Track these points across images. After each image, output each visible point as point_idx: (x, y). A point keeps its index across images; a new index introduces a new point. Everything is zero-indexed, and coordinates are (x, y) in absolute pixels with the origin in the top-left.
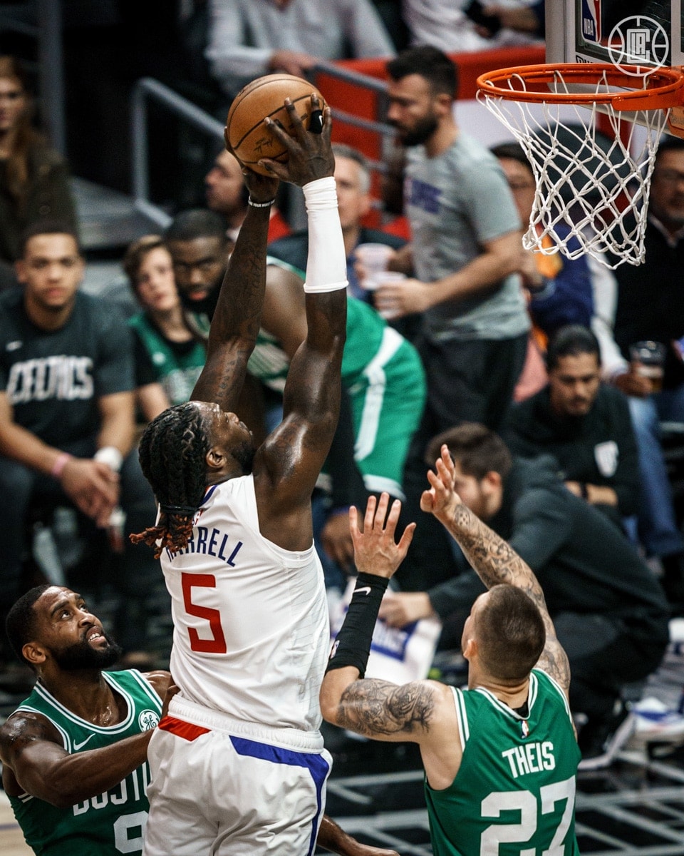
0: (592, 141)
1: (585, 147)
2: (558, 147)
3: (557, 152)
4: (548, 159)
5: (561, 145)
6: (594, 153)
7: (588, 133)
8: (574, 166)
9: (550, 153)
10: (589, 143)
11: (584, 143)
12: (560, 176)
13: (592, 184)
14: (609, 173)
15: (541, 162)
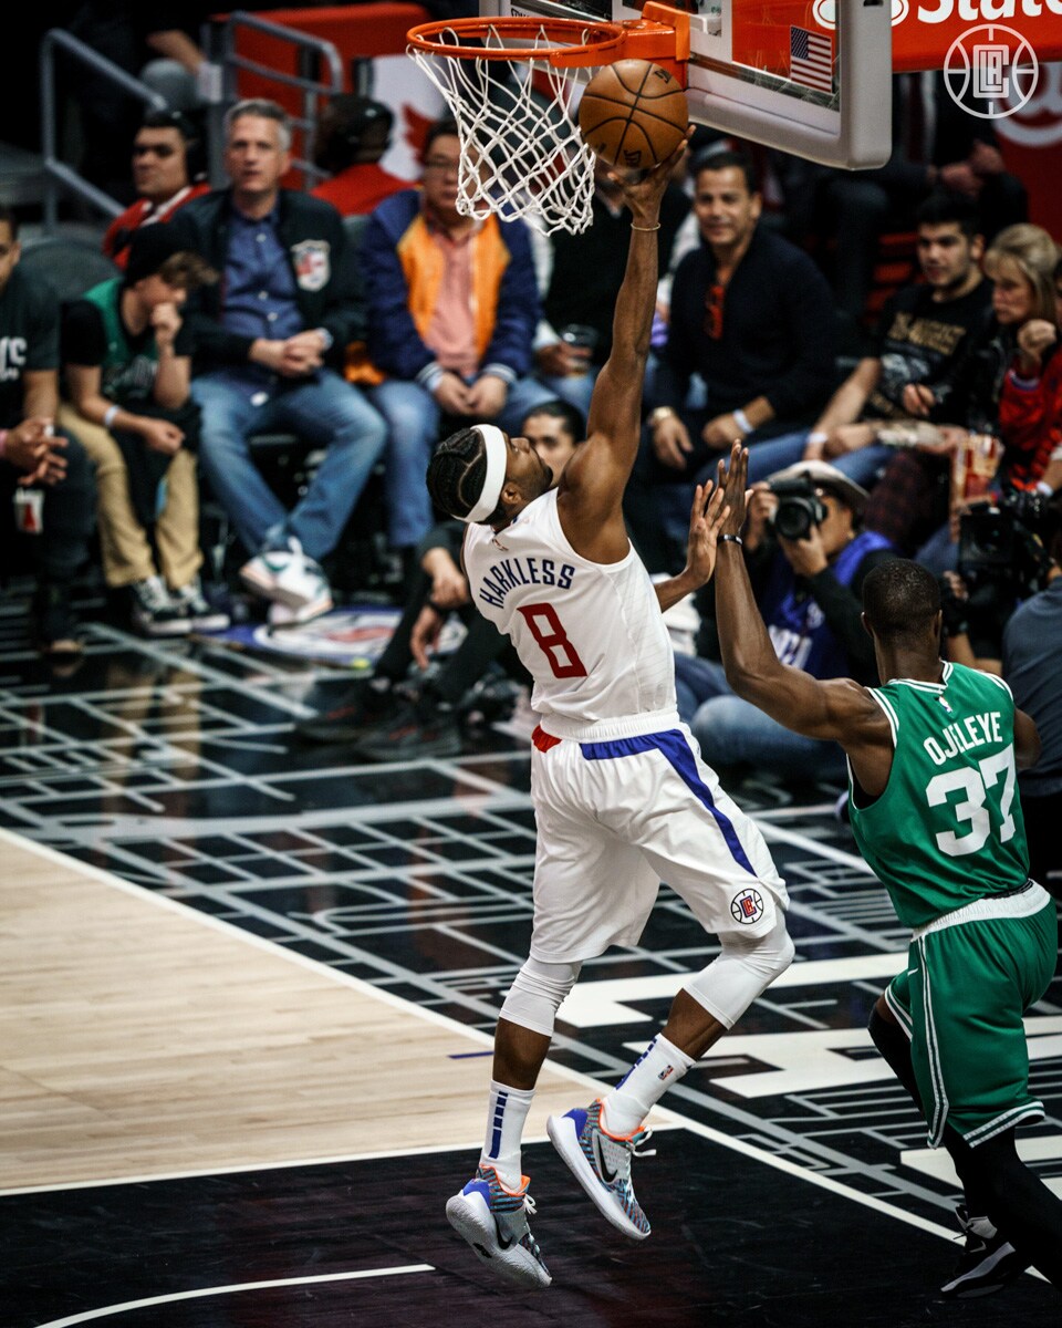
0: (528, 98)
1: (520, 107)
2: (489, 107)
3: (488, 113)
4: (478, 121)
5: (492, 105)
6: (529, 113)
7: (523, 90)
8: (506, 128)
9: (480, 114)
10: (524, 102)
11: (519, 102)
12: (489, 138)
13: (526, 147)
14: (544, 135)
15: (470, 124)
